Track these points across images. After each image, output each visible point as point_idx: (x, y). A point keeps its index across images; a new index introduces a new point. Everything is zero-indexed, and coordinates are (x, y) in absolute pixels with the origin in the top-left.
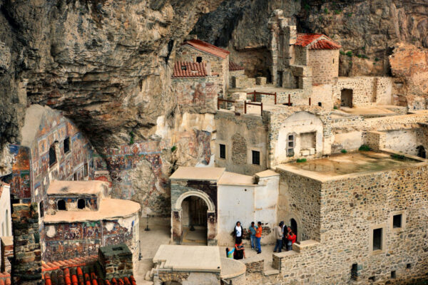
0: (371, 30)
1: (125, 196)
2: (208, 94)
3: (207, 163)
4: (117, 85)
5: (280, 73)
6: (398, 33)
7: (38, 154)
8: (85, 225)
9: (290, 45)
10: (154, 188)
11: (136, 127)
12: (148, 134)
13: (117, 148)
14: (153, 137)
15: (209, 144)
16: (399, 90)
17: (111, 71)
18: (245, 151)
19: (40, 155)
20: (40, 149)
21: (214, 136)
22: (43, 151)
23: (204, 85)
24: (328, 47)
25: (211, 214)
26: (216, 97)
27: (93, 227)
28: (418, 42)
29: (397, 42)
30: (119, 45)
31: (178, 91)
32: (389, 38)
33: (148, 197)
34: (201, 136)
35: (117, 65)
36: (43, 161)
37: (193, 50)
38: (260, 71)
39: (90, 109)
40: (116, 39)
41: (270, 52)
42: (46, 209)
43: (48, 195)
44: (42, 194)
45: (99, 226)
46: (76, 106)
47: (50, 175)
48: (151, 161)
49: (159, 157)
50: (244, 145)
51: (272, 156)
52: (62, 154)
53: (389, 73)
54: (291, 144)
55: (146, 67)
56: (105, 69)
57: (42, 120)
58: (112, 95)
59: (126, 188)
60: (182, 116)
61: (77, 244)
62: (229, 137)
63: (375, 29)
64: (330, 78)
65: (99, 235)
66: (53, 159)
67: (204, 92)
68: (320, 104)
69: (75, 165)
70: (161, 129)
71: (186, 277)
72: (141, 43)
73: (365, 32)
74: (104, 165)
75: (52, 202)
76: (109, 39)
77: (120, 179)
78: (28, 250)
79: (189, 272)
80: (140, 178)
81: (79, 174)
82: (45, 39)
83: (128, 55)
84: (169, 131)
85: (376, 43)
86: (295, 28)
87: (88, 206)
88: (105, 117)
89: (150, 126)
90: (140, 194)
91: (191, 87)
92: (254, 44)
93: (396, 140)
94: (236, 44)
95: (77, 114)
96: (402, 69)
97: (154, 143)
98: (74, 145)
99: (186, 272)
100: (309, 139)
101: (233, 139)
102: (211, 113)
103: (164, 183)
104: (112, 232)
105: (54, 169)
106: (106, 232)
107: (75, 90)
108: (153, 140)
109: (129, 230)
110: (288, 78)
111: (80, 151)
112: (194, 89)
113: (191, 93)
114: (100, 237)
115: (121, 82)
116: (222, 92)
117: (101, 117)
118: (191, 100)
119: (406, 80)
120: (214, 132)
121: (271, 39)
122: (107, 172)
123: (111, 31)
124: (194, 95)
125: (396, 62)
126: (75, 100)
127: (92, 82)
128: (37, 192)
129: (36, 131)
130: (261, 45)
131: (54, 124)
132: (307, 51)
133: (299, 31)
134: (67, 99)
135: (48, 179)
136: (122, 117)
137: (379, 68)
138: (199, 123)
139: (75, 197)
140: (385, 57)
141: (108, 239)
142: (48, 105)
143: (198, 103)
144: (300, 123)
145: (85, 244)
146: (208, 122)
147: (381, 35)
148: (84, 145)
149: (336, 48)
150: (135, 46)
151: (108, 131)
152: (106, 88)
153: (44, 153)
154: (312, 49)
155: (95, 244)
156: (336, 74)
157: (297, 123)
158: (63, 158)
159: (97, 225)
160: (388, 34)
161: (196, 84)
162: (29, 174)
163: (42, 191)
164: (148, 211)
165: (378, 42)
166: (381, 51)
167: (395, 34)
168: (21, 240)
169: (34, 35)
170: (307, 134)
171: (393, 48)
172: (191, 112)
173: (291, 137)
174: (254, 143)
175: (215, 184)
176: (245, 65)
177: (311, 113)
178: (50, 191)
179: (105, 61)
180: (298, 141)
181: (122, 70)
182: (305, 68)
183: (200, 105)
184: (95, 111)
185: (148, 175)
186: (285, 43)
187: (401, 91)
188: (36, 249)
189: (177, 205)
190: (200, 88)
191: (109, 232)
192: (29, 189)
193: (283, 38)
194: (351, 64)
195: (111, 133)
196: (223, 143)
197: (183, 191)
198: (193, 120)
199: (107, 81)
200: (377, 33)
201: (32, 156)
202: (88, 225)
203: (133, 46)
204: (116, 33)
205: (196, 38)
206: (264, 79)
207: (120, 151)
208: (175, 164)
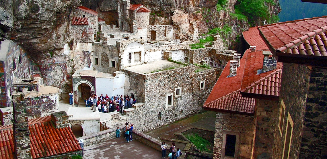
0: (163, 4)
1: (49, 84)
2: (89, 33)
3: (89, 67)
4: (45, 29)
5: (122, 23)
6: (175, 6)
7: (8, 65)
8: (33, 99)
9: (127, 10)
10: (63, 79)
11: (54, 50)
12: (60, 53)
13: (45, 60)
14: (63, 55)
15: (90, 57)
16: (176, 31)
17: (42, 23)
18: (108, 61)
19: (9, 65)
20: (8, 62)
21: (92, 54)
22: (10, 63)
23: (87, 29)
24: (145, 11)
25: (92, 92)
26: (93, 35)
27: (36, 100)
28: (183, 10)
29: (175, 9)
30: (47, 10)
31: (74, 32)
32: (171, 8)
33: (60, 84)
34: (86, 54)
35: (46, 20)
36: (10, 68)
37: (81, 12)
38: (112, 22)
39: (32, 41)
40: (45, 7)
41: (117, 13)
42: (13, 92)
43: (13, 85)
44: (10, 84)
45: (40, 99)
46: (24, 40)
47: (13, 74)
48: (62, 66)
49: (65, 64)
50: (108, 58)
51: (121, 63)
52: (18, 64)
53: (171, 23)
54: (130, 58)
55: (59, 20)
56: (40, 22)
57: (9, 47)
58: (42, 34)
59: (49, 80)
60: (76, 44)
61: (29, 108)
62: (100, 54)
63: (166, 3)
64: (146, 25)
65: (40, 104)
66: (14, 67)
67: (87, 32)
68: (141, 38)
69: (24, 69)
70: (66, 50)
71: (83, 123)
72: (57, 9)
73: (161, 4)
74: (38, 69)
75: (15, 88)
76: (42, 6)
77: (46, 76)
78: (21, 117)
79: (85, 120)
80: (56, 75)
81: (26, 74)
82: (10, 7)
83: (51, 15)
84: (70, 51)
85: (166, 10)
86: (129, 2)
87: (33, 90)
88: (39, 45)
89: (61, 49)
90: (56, 83)
91: (81, 30)
92: (109, 9)
93: (176, 54)
94: (100, 9)
95: (25, 43)
96: (177, 22)
97: (63, 57)
98: (24, 59)
99: (83, 120)
100: (138, 55)
101: (102, 55)
102: (91, 43)
103: (68, 77)
104: (46, 102)
105: (15, 72)
106: (43, 102)
107: (25, 32)
108: (63, 56)
109: (54, 101)
110: (126, 26)
111: (26, 62)
112: (82, 31)
113: (81, 33)
114: (40, 105)
115: (47, 28)
116: (95, 32)
117: (37, 45)
118: (81, 36)
119: (179, 27)
120: (92, 52)
121: (118, 6)
122: (40, 72)
123: (43, 3)
124: (82, 34)
125: (175, 19)
126: (24, 37)
127: (32, 28)
128: (8, 84)
129: (6, 53)
130: (113, 9)
131: (15, 49)
132: (135, 12)
133: (131, 3)
134: (20, 37)
135: (13, 76)
136: (47, 45)
137: (167, 21)
138: (85, 48)
139: (27, 85)
140: (170, 16)
141: (44, 106)
142: (11, 40)
143: (84, 37)
144: (134, 47)
145: (33, 109)
146: (89, 47)
147: (168, 6)
148: (28, 59)
149: (148, 12)
150: (55, 10)
151: (40, 52)
152: (39, 31)
153: (10, 64)
154: (137, 12)
155: (38, 108)
156: (148, 24)
157: (132, 47)
158: (19, 66)
159: (38, 99)
160: (171, 6)
161: (83, 28)
162: (4, 75)
163: (10, 83)
164: (61, 91)
165: (166, 9)
166: (168, 13)
167: (174, 6)
168: (18, 112)
169: (5, 5)
170: (137, 52)
171: (173, 12)
172: (81, 42)
173: (130, 54)
174: (112, 57)
175: (95, 77)
176: (105, 18)
177: (139, 43)
178: (14, 83)
179: (40, 17)
180: (133, 56)
181: (48, 22)
182: (134, 21)
183: (85, 38)
184: (34, 42)
185: (60, 73)
186: (124, 8)
187: (177, 32)
188: (25, 116)
189: (76, 88)
190: (85, 30)
191: (44, 102)
192: (4, 82)
193: (124, 6)
194: (155, 19)
195: (42, 53)
196: (97, 57)
197: (78, 81)
198: (82, 46)
199: (41, 27)
200: (166, 5)
201: (5, 66)
202: (34, 99)
203: (54, 10)
204: (46, 3)
205: (81, 5)
206: (114, 26)
207: (46, 62)
208: (73, 68)
